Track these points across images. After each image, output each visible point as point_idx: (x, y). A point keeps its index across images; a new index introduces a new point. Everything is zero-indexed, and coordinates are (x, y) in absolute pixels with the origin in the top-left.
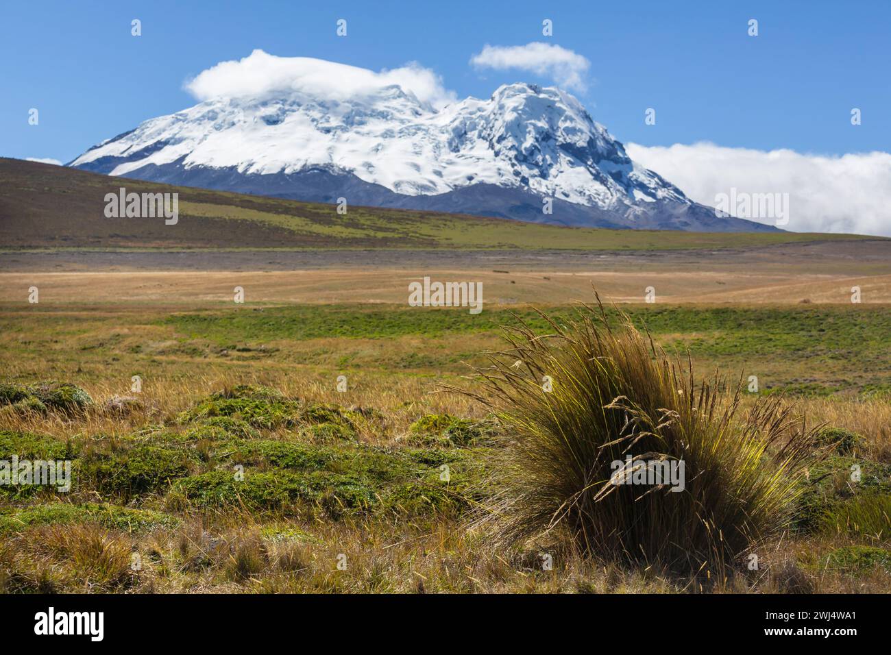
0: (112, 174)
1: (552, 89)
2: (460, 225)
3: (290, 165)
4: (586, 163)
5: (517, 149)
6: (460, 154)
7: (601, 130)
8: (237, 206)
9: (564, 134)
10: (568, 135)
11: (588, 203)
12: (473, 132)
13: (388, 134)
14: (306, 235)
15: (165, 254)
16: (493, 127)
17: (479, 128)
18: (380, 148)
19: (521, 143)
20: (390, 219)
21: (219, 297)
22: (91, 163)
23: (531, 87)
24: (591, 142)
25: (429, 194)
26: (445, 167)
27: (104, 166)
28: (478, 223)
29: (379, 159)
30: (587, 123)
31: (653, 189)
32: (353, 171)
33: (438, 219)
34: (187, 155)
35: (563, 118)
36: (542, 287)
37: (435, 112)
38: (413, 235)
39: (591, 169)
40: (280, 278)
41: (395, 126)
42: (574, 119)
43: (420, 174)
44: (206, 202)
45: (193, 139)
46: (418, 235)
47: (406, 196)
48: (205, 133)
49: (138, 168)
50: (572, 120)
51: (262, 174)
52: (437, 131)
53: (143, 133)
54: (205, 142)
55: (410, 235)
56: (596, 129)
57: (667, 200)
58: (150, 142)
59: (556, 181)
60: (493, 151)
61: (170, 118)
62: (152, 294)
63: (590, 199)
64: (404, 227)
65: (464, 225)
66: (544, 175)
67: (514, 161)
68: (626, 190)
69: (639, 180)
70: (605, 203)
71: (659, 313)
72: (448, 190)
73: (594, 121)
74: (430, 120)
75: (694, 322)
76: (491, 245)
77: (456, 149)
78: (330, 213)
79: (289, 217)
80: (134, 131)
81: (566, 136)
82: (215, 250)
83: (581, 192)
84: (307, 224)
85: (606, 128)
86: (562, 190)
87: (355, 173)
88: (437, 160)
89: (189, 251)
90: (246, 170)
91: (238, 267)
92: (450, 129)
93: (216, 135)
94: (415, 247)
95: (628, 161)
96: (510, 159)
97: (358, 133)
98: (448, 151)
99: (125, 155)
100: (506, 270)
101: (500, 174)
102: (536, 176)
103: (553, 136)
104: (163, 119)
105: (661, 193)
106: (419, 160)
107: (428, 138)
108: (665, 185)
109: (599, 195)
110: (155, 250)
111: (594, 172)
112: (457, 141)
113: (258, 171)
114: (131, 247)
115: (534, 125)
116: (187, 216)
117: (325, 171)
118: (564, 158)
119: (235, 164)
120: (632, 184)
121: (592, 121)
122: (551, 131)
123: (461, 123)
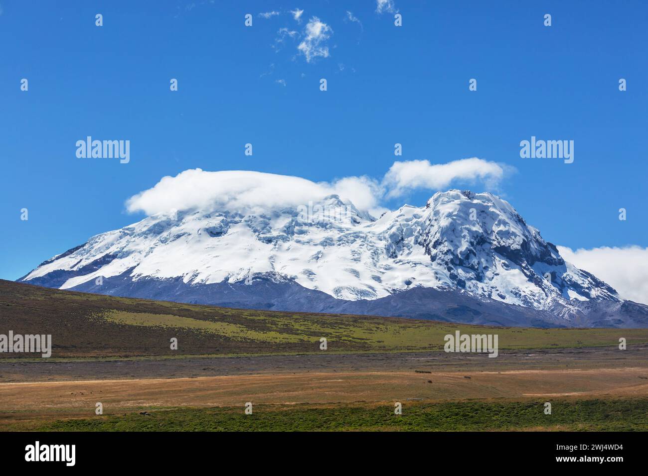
0: (63, 287)
1: (485, 194)
2: (392, 327)
3: (233, 275)
4: (521, 266)
5: (453, 254)
6: (397, 259)
7: (533, 232)
8: (175, 315)
9: (498, 237)
10: (502, 238)
11: (524, 304)
12: (409, 239)
13: (327, 242)
14: (241, 342)
15: (103, 363)
16: (429, 233)
17: (416, 234)
18: (320, 256)
19: (457, 247)
20: (323, 324)
21: (139, 403)
22: (42, 277)
23: (464, 193)
24: (525, 245)
25: (368, 299)
26: (383, 273)
27: (55, 280)
28: (410, 325)
29: (319, 267)
30: (520, 227)
31: (587, 288)
32: (294, 279)
33: (371, 323)
34: (134, 268)
35: (496, 223)
36: (459, 386)
37: (373, 220)
38: (346, 338)
39: (525, 271)
40: (203, 383)
41: (335, 234)
42: (507, 223)
43: (360, 280)
44: (145, 312)
45: (140, 252)
46: (351, 339)
47: (346, 302)
48: (151, 246)
49: (87, 280)
50: (505, 223)
51: (207, 283)
52: (375, 238)
53: (92, 248)
54: (151, 254)
55: (343, 338)
56: (529, 232)
57: (601, 299)
58: (99, 256)
59: (493, 283)
60: (430, 256)
61: (117, 233)
62: (76, 401)
63: (525, 301)
64: (337, 331)
65: (397, 328)
66: (480, 278)
67: (450, 265)
68: (560, 290)
69: (573, 280)
70: (540, 303)
71: (529, 407)
72: (387, 294)
73: (526, 224)
74: (368, 228)
75: (563, 415)
76: (422, 346)
77: (394, 255)
78: (265, 320)
79: (225, 324)
80: (83, 246)
81: (500, 239)
82: (152, 358)
83: (516, 294)
84: (242, 331)
85: (538, 231)
86: (498, 292)
87: (296, 280)
88: (375, 265)
89: (126, 359)
90: (191, 280)
91: (172, 374)
92: (387, 236)
93: (161, 248)
94: (347, 350)
95: (561, 262)
96: (446, 263)
97: (298, 242)
98: (386, 257)
99: (75, 269)
100: (429, 371)
101: (437, 278)
102: (472, 279)
103: (488, 240)
104: (111, 234)
105: (594, 293)
106: (358, 267)
107: (366, 245)
108: (598, 284)
109: (534, 296)
110: (94, 360)
111: (528, 273)
112: (394, 247)
113: (202, 281)
114: (70, 357)
115: (469, 230)
116: (126, 325)
117: (267, 280)
118: (499, 261)
119: (180, 275)
120: (566, 285)
121: (525, 225)
122: (485, 235)
123: (398, 229)
